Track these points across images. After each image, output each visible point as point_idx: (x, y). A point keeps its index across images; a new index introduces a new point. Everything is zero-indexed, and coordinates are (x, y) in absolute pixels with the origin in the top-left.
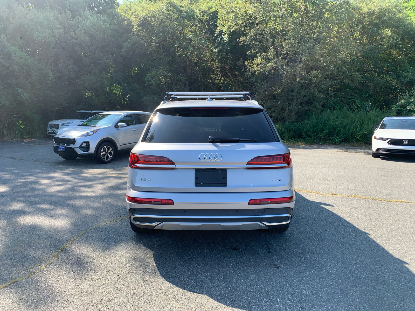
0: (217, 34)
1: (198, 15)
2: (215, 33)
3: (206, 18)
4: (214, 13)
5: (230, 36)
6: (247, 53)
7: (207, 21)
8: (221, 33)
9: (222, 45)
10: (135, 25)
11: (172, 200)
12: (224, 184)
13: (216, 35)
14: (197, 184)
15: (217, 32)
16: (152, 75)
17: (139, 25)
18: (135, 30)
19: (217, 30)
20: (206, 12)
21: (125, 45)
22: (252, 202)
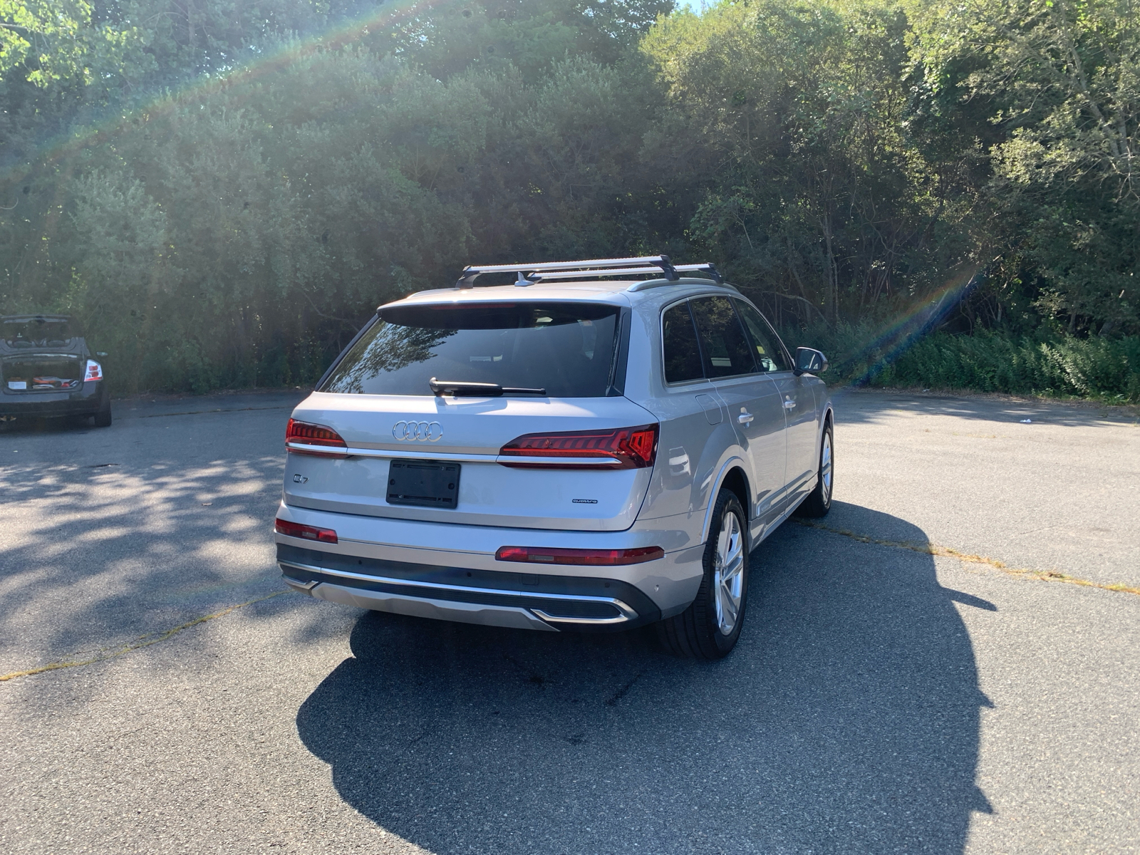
0: (907, 75)
2: (901, 74)
3: (880, 31)
4: (902, 12)
5: (949, 76)
7: (881, 39)
8: (919, 70)
9: (923, 107)
10: (674, 83)
11: (334, 531)
12: (450, 501)
13: (905, 80)
14: (392, 498)
15: (907, 70)
16: (708, 212)
17: (685, 80)
18: (672, 94)
19: (909, 64)
21: (650, 138)
22: (504, 554)
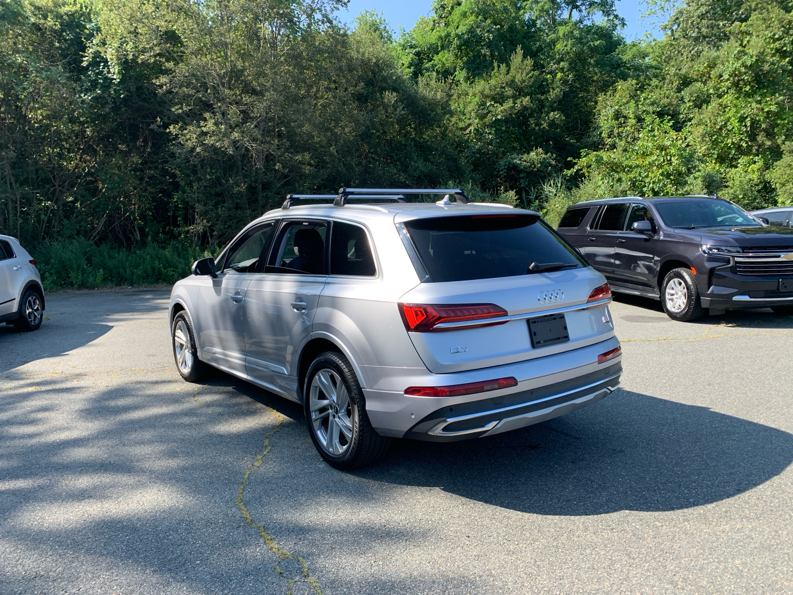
1: (29, 14)
2: (81, 61)
3: (52, 23)
4: (73, 15)
5: (123, 71)
6: (173, 109)
7: (55, 31)
8: (97, 61)
9: (101, 88)
13: (85, 64)
15: (85, 58)
19: (86, 54)
20: (51, 12)
22: (601, 359)
